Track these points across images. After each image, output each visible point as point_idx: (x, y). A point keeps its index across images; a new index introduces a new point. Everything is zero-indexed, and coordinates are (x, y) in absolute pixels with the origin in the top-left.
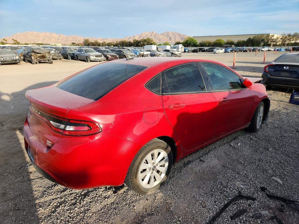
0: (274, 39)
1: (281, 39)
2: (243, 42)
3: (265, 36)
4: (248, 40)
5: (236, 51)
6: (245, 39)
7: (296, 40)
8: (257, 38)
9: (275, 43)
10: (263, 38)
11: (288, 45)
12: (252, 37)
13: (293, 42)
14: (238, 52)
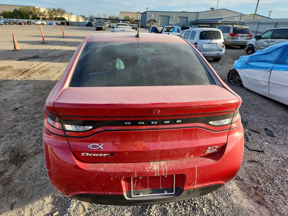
0: (41, 12)
1: (48, 12)
2: (10, 13)
3: (32, 8)
4: (14, 12)
5: (10, 24)
6: (12, 10)
7: (61, 15)
8: (24, 10)
9: (43, 17)
10: (30, 11)
11: (55, 19)
12: (18, 9)
13: (59, 17)
14: (12, 24)
